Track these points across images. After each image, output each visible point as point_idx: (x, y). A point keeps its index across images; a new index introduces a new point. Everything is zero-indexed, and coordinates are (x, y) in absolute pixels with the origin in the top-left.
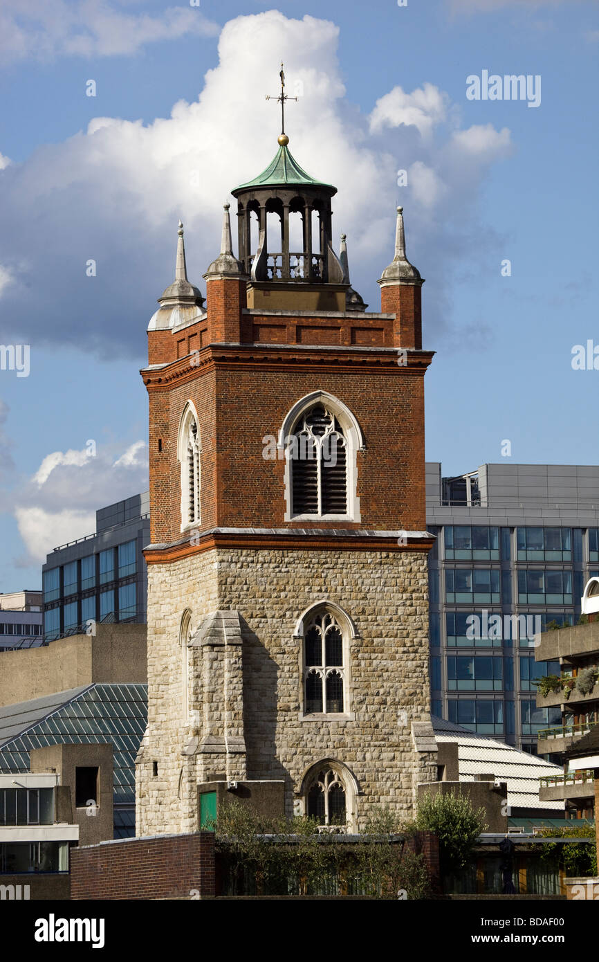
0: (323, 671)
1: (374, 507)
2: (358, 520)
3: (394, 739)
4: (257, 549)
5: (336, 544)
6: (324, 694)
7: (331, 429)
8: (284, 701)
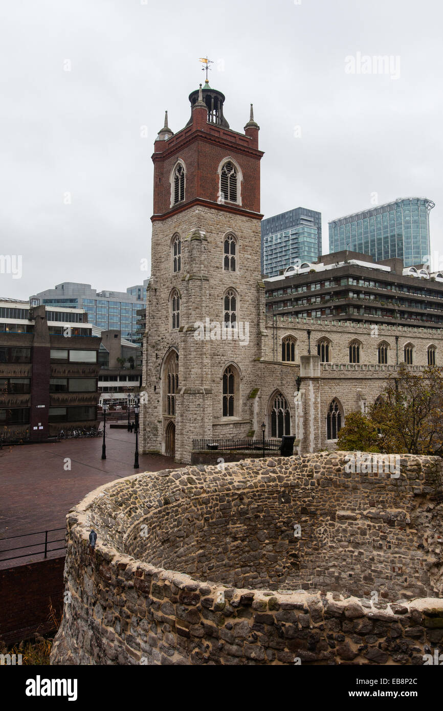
0: (230, 256)
1: (245, 201)
2: (241, 205)
3: (250, 283)
4: (211, 208)
5: (235, 212)
6: (230, 264)
7: (233, 172)
8: (218, 265)
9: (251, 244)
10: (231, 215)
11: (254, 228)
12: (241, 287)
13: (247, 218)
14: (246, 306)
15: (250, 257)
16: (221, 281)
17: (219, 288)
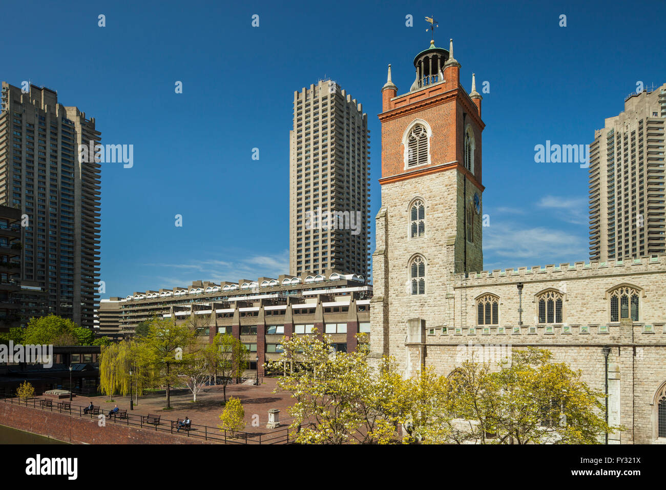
0: (418, 222)
3: (441, 243)
6: (418, 230)
7: (422, 132)
8: (403, 235)
9: (442, 201)
10: (416, 179)
11: (447, 182)
12: (429, 251)
13: (437, 174)
14: (435, 269)
15: (441, 215)
16: (406, 250)
17: (405, 257)
